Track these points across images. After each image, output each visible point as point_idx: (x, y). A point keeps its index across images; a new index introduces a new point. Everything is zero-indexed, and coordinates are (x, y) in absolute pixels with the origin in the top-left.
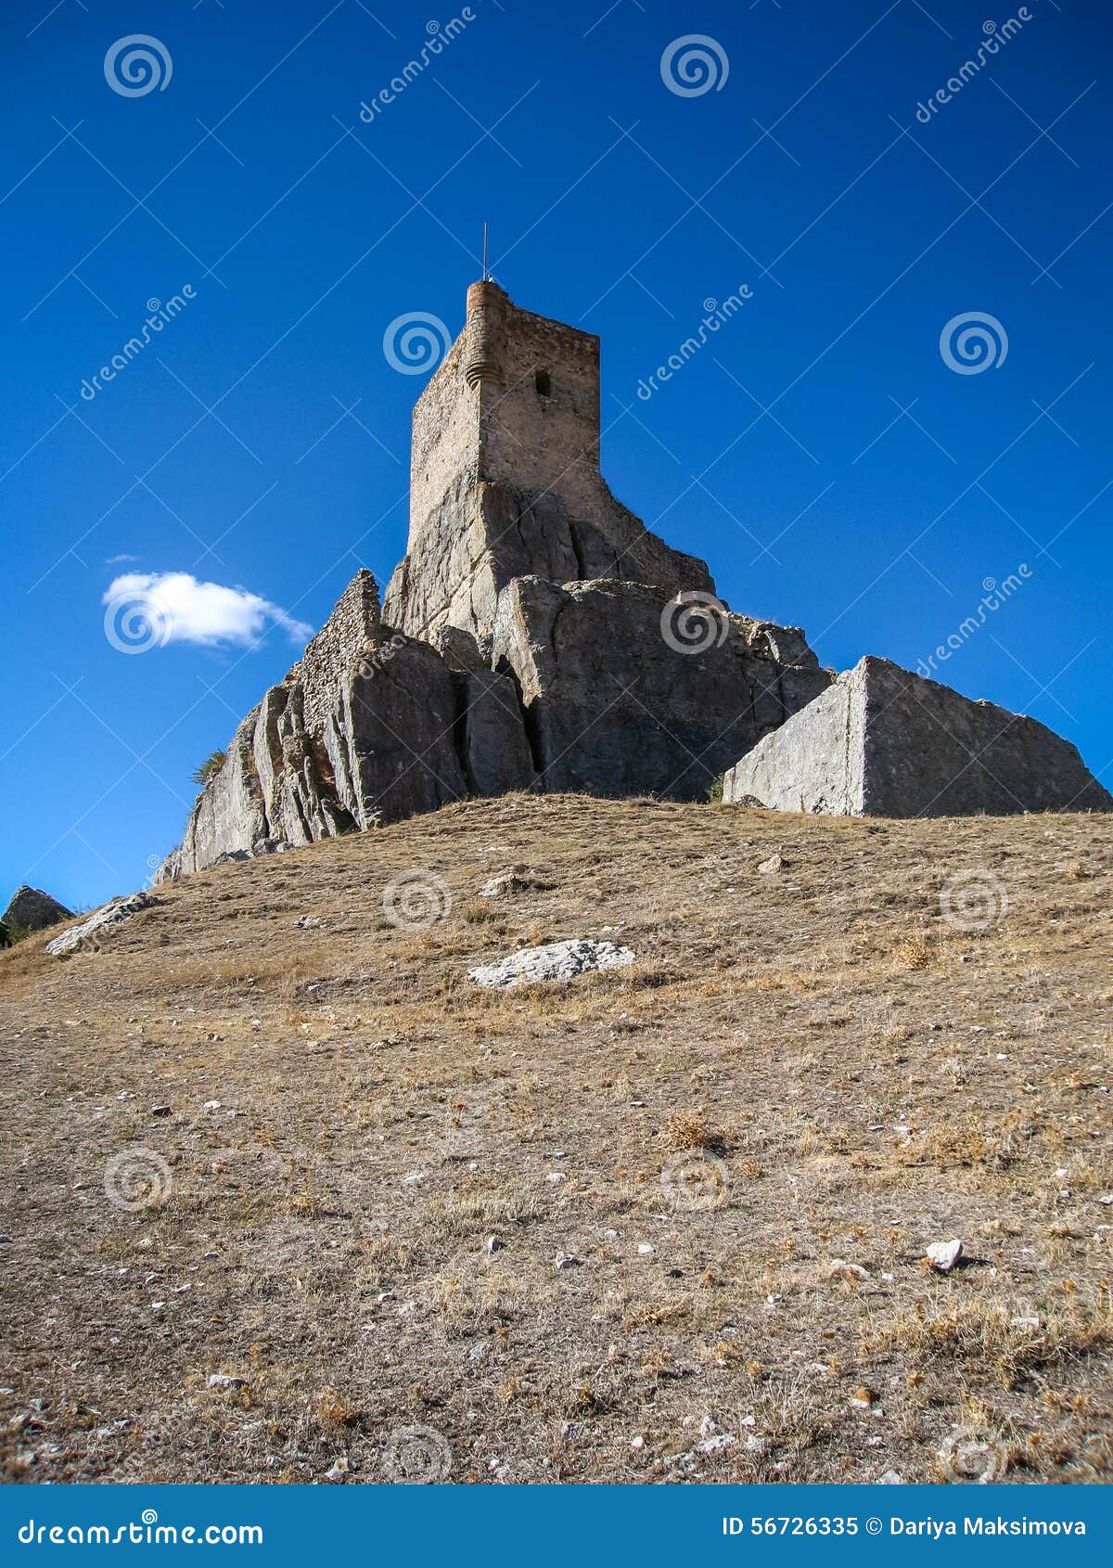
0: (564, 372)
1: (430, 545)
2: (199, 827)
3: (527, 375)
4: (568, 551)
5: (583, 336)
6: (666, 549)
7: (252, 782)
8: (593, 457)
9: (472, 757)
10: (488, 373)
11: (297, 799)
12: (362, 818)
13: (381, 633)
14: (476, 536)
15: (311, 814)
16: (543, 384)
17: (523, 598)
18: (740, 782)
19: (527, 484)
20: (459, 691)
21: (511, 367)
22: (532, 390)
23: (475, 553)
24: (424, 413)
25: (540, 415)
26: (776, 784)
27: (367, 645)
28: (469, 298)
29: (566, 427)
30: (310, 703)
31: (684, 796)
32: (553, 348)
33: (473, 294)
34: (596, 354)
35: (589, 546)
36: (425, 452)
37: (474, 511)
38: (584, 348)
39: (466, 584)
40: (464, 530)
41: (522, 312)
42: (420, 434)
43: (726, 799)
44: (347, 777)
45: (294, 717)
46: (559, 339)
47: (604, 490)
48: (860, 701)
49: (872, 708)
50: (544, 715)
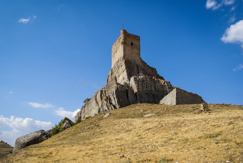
0: (135, 42)
1: (116, 68)
2: (85, 109)
3: (130, 43)
4: (136, 69)
5: (137, 36)
6: (150, 67)
7: (97, 103)
8: (139, 54)
9: (129, 99)
10: (124, 43)
11: (107, 104)
12: (117, 106)
13: (117, 84)
14: (124, 67)
15: (109, 106)
16: (132, 44)
17: (134, 79)
18: (162, 102)
19: (130, 59)
20: (127, 91)
21: (127, 42)
22: (131, 45)
23: (124, 69)
24: (114, 48)
25: (131, 49)
26: (166, 102)
27: (116, 85)
28: (121, 32)
29: (136, 51)
30: (107, 92)
31: (155, 103)
32: (133, 39)
33: (122, 32)
34: (139, 39)
35: (139, 68)
36: (114, 53)
37: (123, 63)
38: (137, 38)
39: (122, 74)
40: (122, 66)
41: (129, 33)
42: (113, 51)
43: (161, 103)
44: (114, 102)
45: (105, 94)
46: (134, 37)
47: (141, 59)
48: (175, 92)
49: (177, 93)
50: (137, 94)
